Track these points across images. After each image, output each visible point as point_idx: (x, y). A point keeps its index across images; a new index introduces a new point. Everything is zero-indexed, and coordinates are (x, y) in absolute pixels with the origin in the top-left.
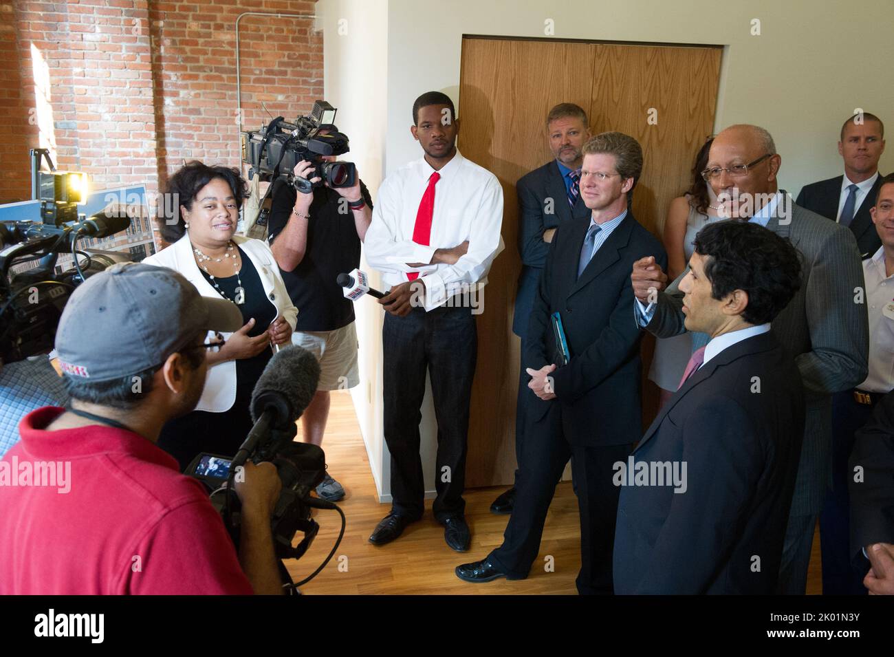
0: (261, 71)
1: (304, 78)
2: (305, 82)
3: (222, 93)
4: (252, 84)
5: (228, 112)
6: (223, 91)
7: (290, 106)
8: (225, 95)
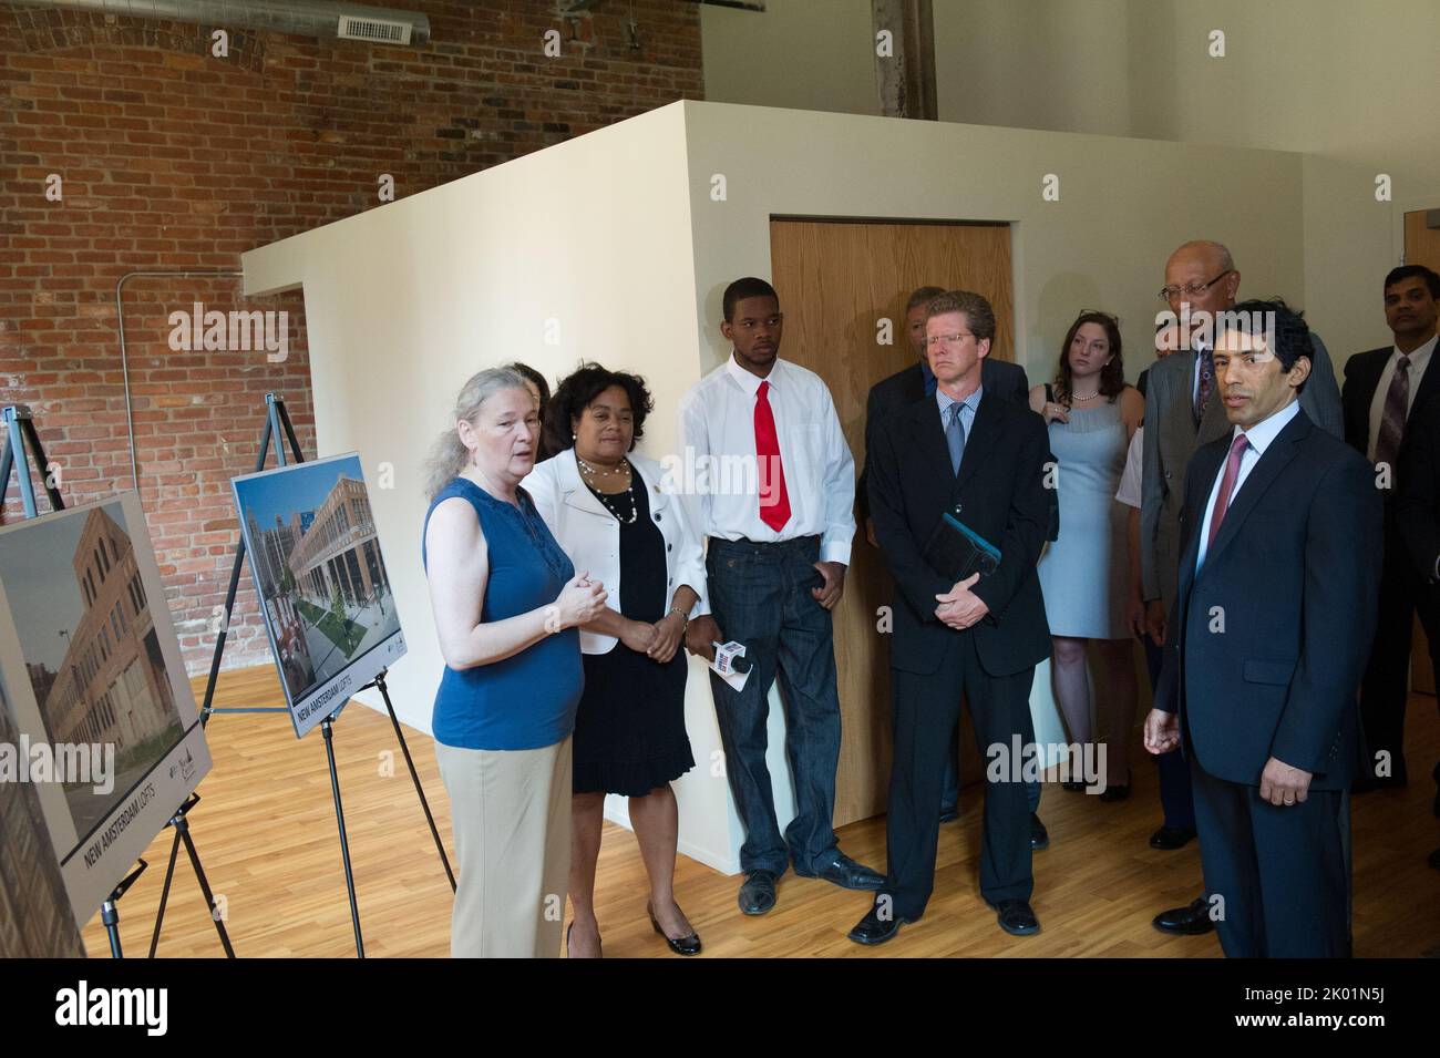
0: (162, 361)
1: (233, 367)
2: (234, 373)
3: (99, 401)
4: (148, 382)
5: (111, 430)
6: (102, 398)
7: (213, 412)
8: (105, 402)
